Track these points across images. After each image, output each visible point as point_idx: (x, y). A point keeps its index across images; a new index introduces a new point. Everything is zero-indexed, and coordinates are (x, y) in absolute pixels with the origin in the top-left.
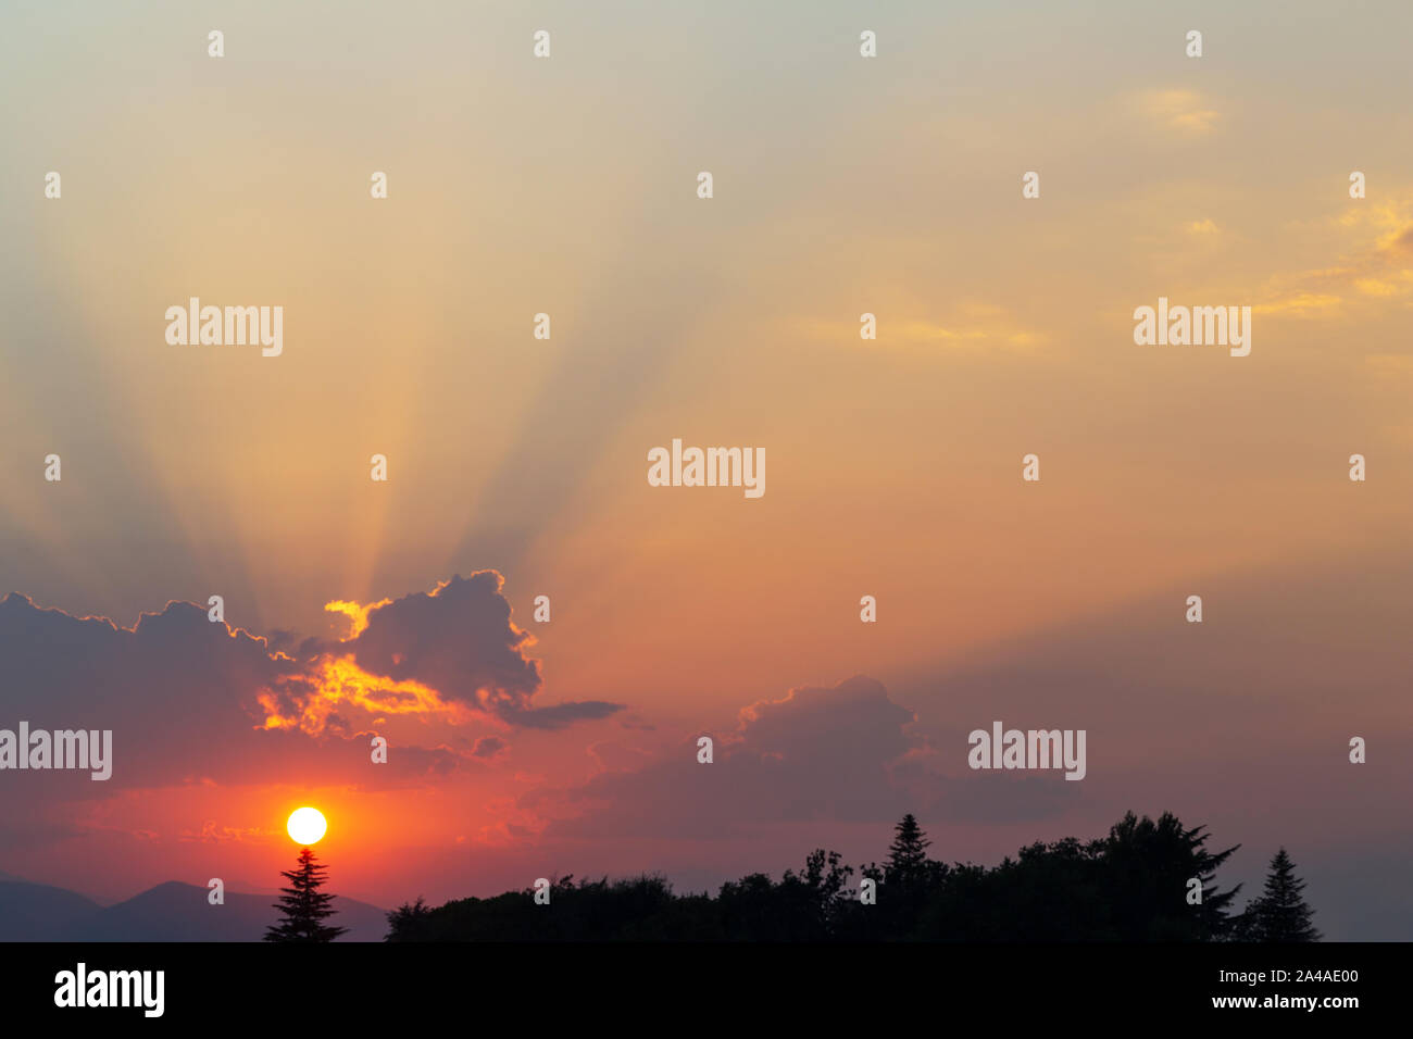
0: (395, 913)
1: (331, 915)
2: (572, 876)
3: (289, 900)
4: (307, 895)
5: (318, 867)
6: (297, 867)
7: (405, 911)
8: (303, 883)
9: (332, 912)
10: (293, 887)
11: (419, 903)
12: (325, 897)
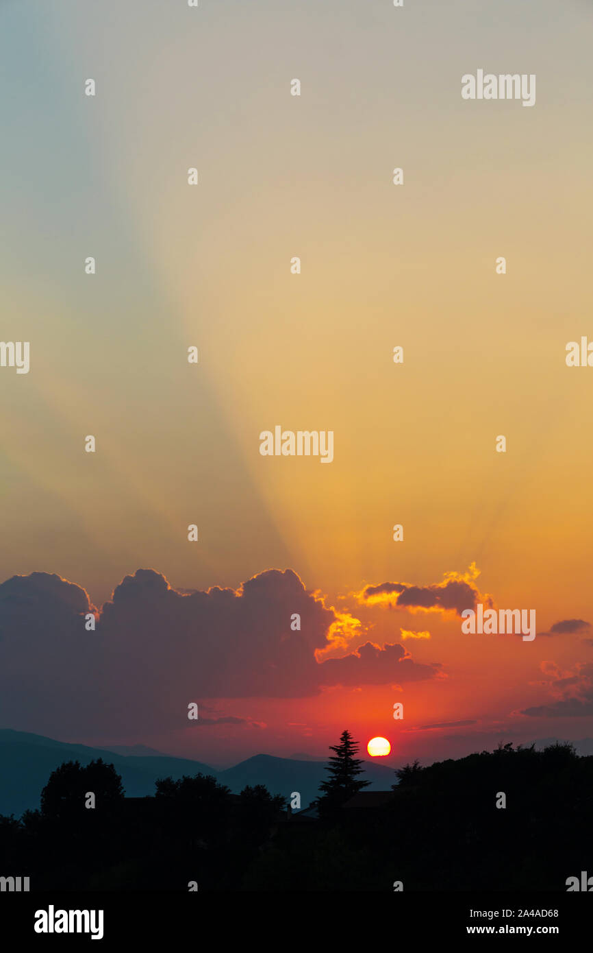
0: (400, 771)
1: (361, 773)
2: (511, 744)
3: (335, 764)
4: (347, 760)
5: (353, 743)
6: (339, 743)
7: (407, 769)
8: (343, 753)
9: (362, 771)
10: (337, 756)
11: (416, 765)
12: (357, 762)
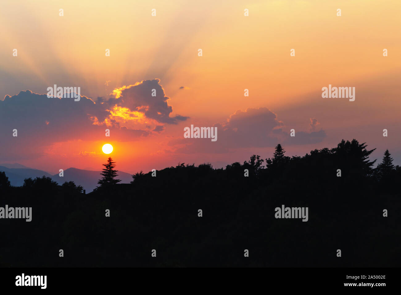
0: (134, 175)
1: (117, 176)
2: (184, 163)
3: (105, 172)
4: (110, 170)
5: (113, 163)
6: (107, 163)
7: (137, 175)
8: (109, 167)
9: (117, 175)
10: (106, 169)
11: (141, 172)
12: (115, 171)
